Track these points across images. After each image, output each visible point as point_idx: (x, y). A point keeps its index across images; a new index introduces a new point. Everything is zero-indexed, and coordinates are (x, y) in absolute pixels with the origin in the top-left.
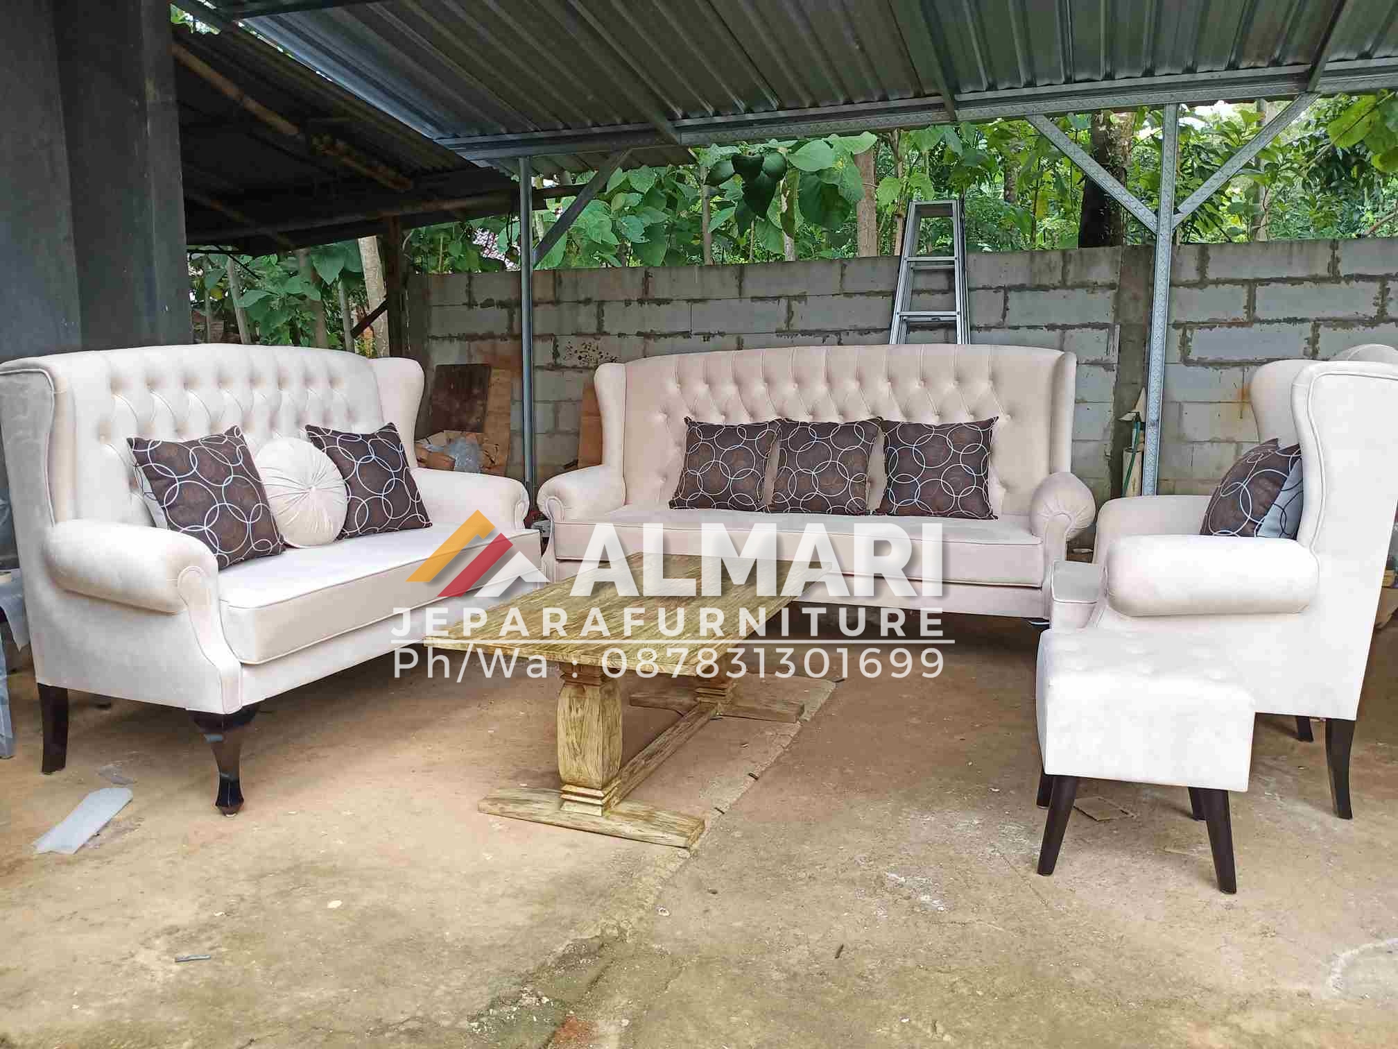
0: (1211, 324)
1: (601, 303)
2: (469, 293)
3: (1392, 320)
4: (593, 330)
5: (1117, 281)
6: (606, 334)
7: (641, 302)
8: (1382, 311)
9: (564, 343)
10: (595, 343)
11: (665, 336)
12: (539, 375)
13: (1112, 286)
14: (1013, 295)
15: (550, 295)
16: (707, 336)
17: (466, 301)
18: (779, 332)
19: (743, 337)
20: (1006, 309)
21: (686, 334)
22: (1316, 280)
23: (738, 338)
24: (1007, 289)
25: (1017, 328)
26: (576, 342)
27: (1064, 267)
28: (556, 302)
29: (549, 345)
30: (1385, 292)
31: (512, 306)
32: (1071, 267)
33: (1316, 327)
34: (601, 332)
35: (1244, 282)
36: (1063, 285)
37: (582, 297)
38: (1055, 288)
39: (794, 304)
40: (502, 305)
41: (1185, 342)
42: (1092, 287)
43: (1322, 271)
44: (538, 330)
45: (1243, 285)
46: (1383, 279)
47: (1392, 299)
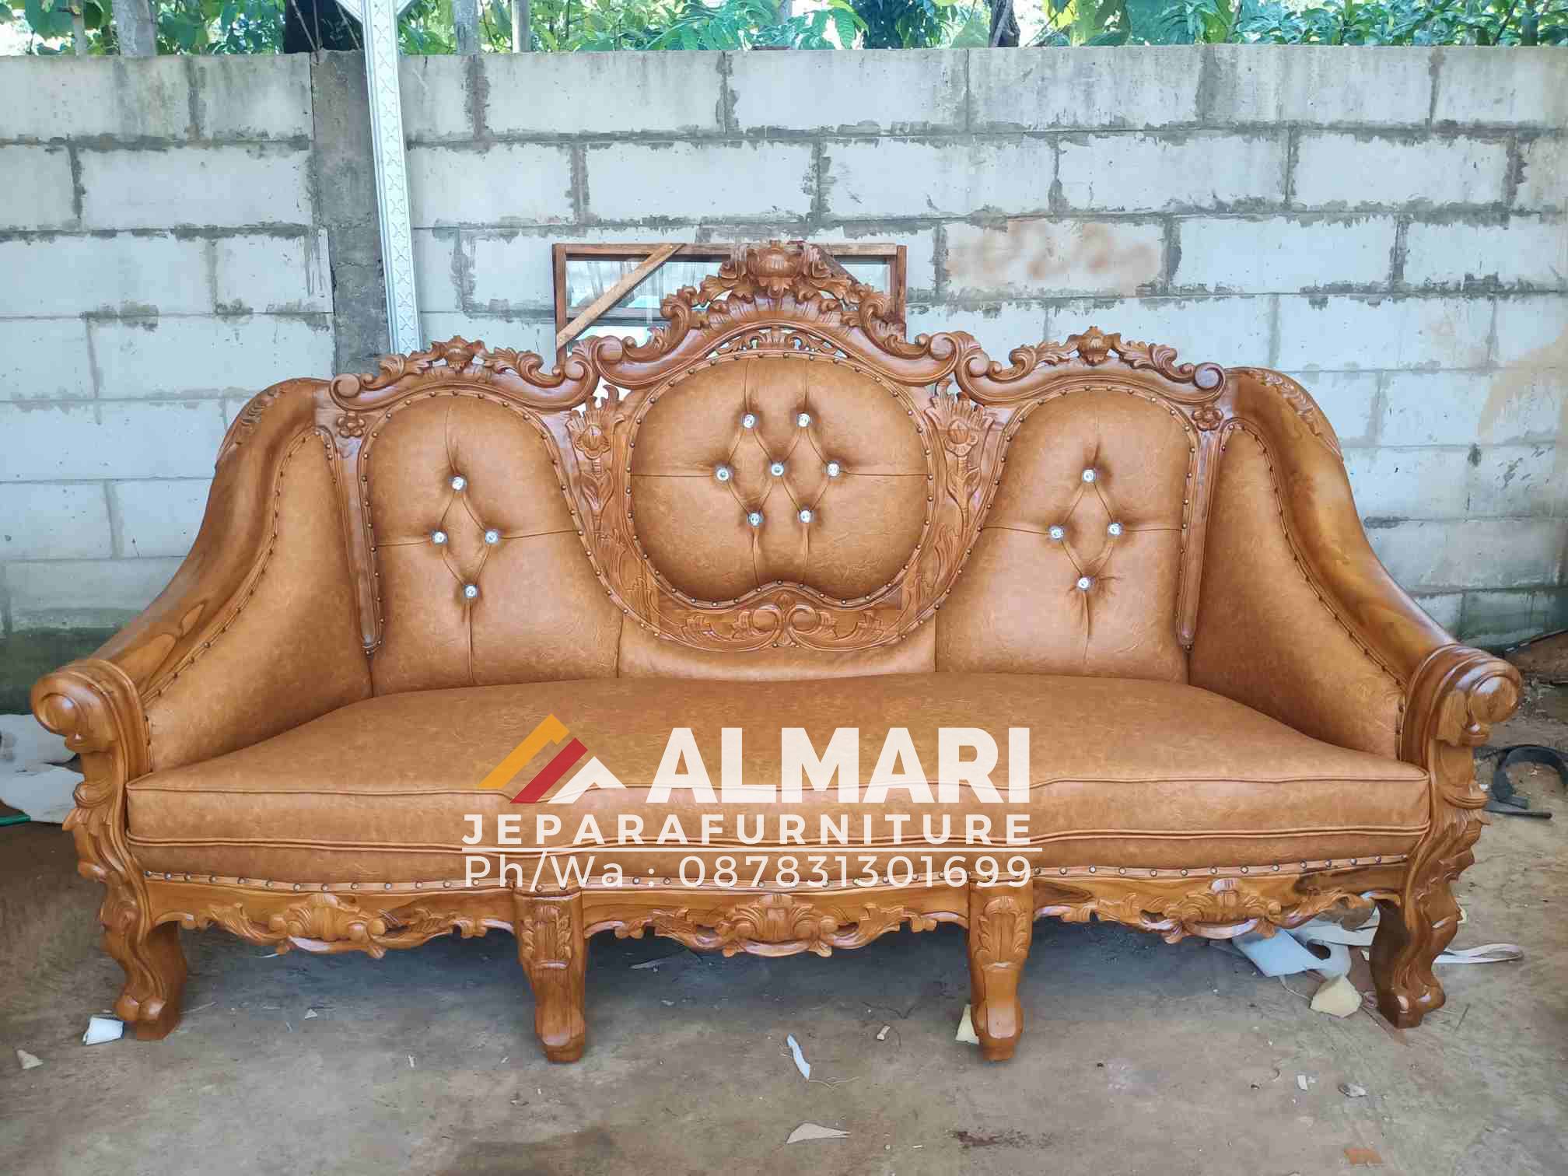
0: (506, 230)
3: (837, 223)
5: (308, 131)
13: (297, 142)
14: (90, 160)
20: (79, 191)
22: (697, 138)
24: (75, 147)
25: (110, 233)
27: (193, 99)
30: (821, 165)
32: (207, 97)
35: (563, 140)
36: (195, 137)
38: (180, 144)
41: (461, 267)
42: (258, 143)
43: (706, 120)
45: (560, 147)
46: (816, 139)
47: (834, 180)
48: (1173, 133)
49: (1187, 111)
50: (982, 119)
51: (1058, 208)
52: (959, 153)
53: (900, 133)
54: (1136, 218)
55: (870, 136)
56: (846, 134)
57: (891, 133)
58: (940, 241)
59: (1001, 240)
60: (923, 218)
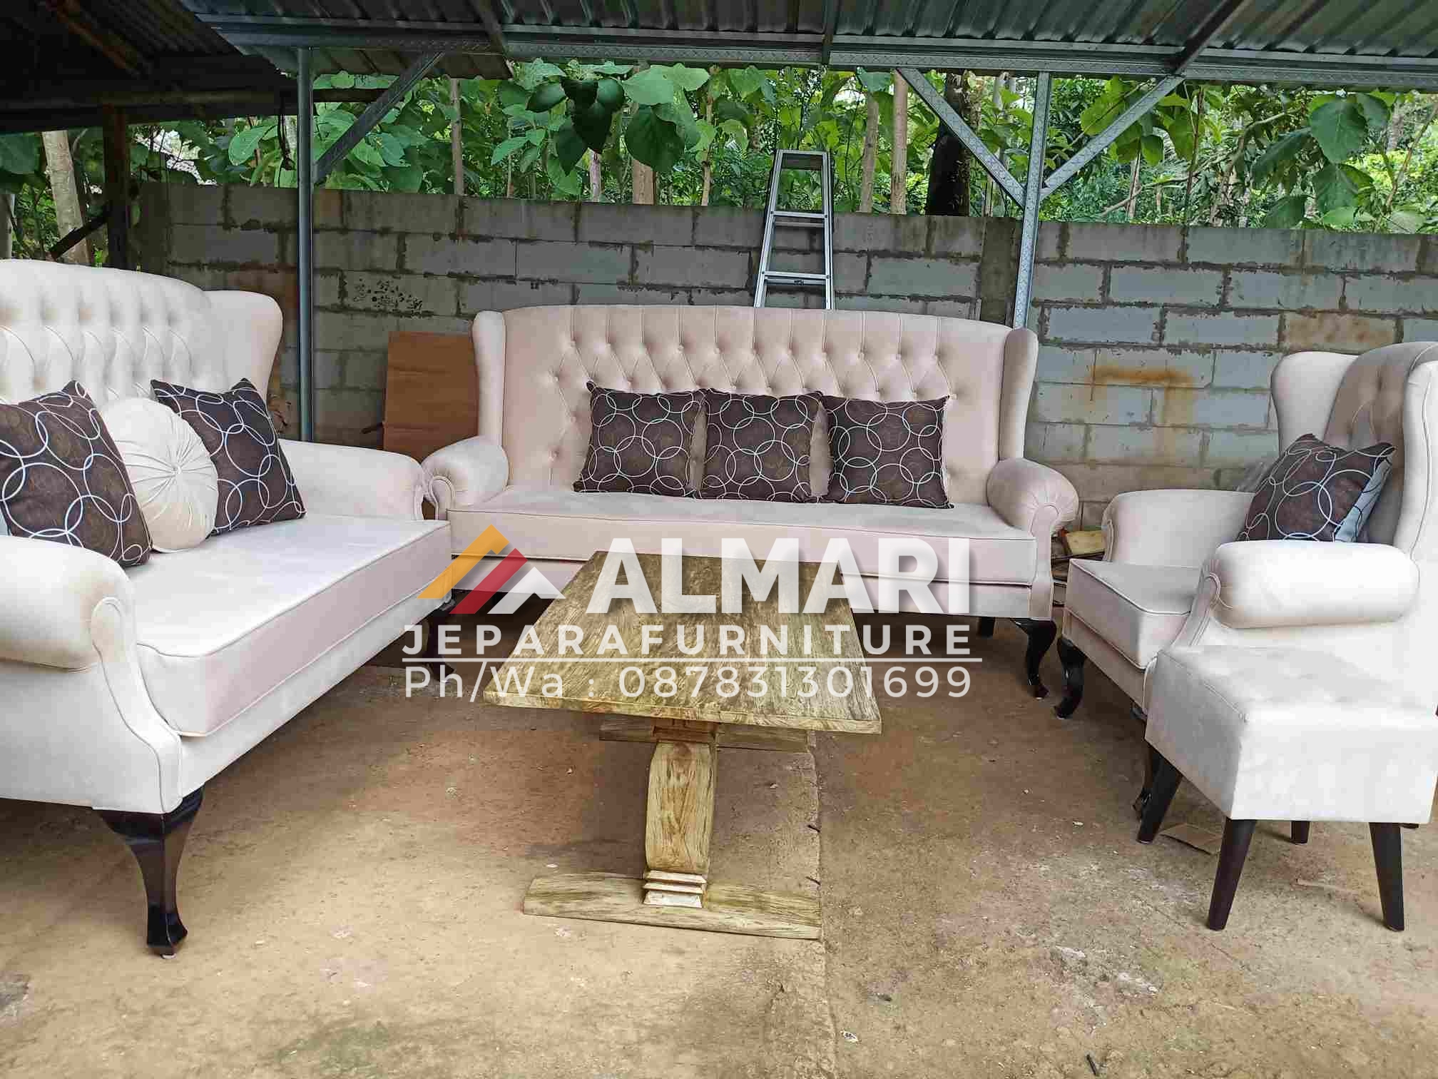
0: (1068, 304)
1: (402, 236)
2: (226, 211)
3: (1231, 309)
4: (391, 265)
5: (980, 253)
6: (409, 272)
7: (453, 237)
8: (1223, 301)
9: (353, 280)
10: (395, 283)
11: (485, 279)
12: (320, 317)
13: (974, 258)
14: (876, 262)
15: (336, 223)
16: (535, 284)
17: (221, 220)
18: (622, 285)
19: (579, 286)
20: (869, 276)
21: (510, 280)
22: (1167, 265)
23: (573, 288)
24: (871, 254)
25: (880, 296)
26: (369, 281)
27: (929, 235)
28: (344, 230)
29: (334, 281)
30: (1227, 280)
31: (286, 231)
32: (936, 235)
33: (1163, 313)
34: (401, 270)
35: (1100, 263)
36: (927, 253)
37: (378, 226)
38: (920, 256)
39: (639, 252)
40: (270, 228)
41: (1043, 321)
42: (956, 258)
43: (1172, 257)
44: (320, 262)
45: (1099, 266)
46: (1226, 269)
47: (1232, 289)
48: (1404, 276)
49: (1412, 267)
50: (1308, 263)
51: (1343, 309)
52: (1296, 278)
53: (1266, 268)
54: (1382, 316)
55: (1252, 268)
56: (1240, 267)
57: (1263, 268)
58: (1282, 321)
59: (1314, 322)
60: (1275, 309)
